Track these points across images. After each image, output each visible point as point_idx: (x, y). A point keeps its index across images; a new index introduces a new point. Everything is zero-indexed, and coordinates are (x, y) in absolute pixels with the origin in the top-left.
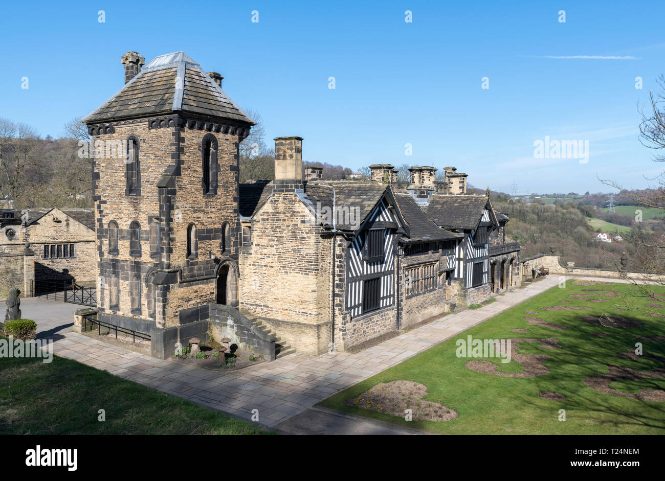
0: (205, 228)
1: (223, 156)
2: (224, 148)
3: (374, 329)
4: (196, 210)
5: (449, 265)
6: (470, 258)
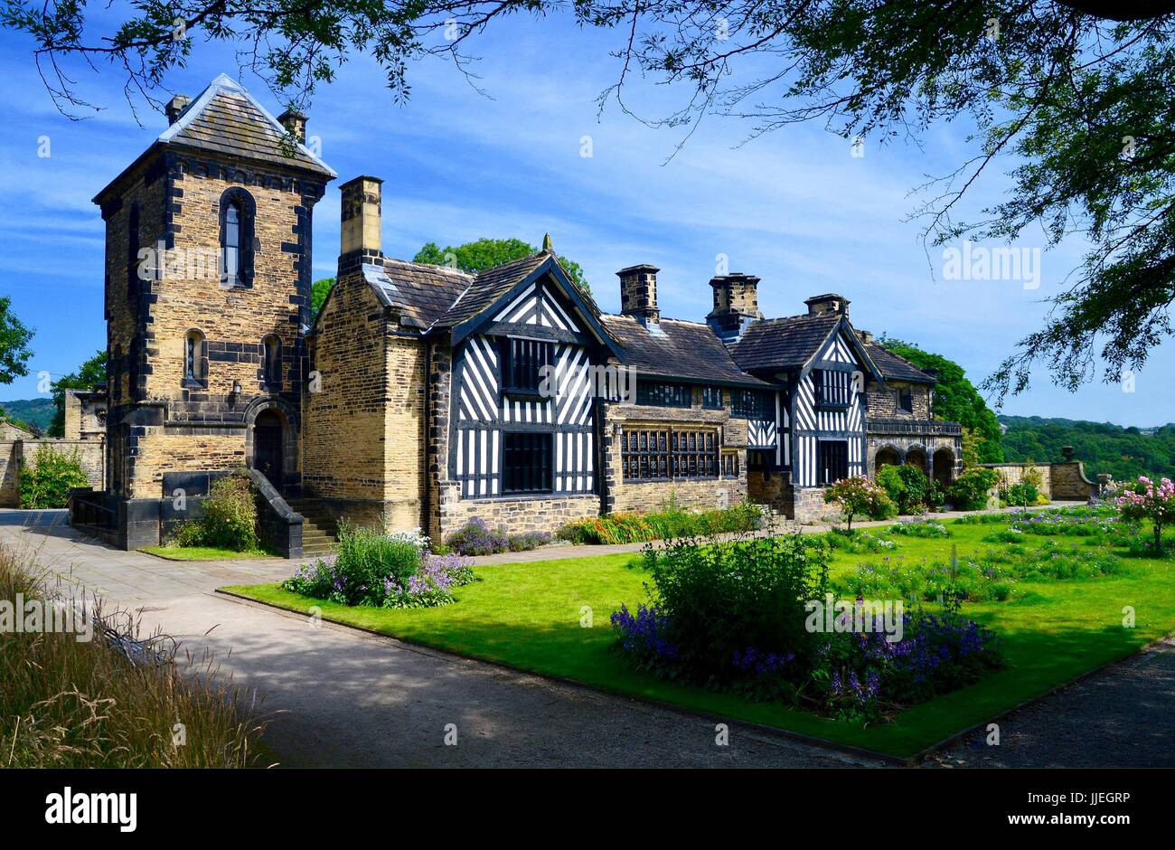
0: (225, 340)
1: (266, 225)
2: (267, 212)
3: (533, 526)
4: (205, 309)
5: (756, 438)
6: (805, 428)
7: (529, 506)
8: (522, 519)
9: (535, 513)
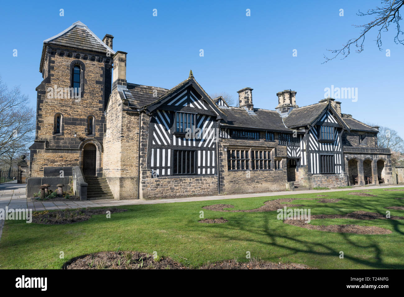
0: (72, 117)
1: (90, 74)
2: (90, 69)
3: (186, 188)
4: (64, 105)
5: (291, 154)
6: (313, 149)
7: (185, 180)
8: (181, 186)
9: (187, 183)
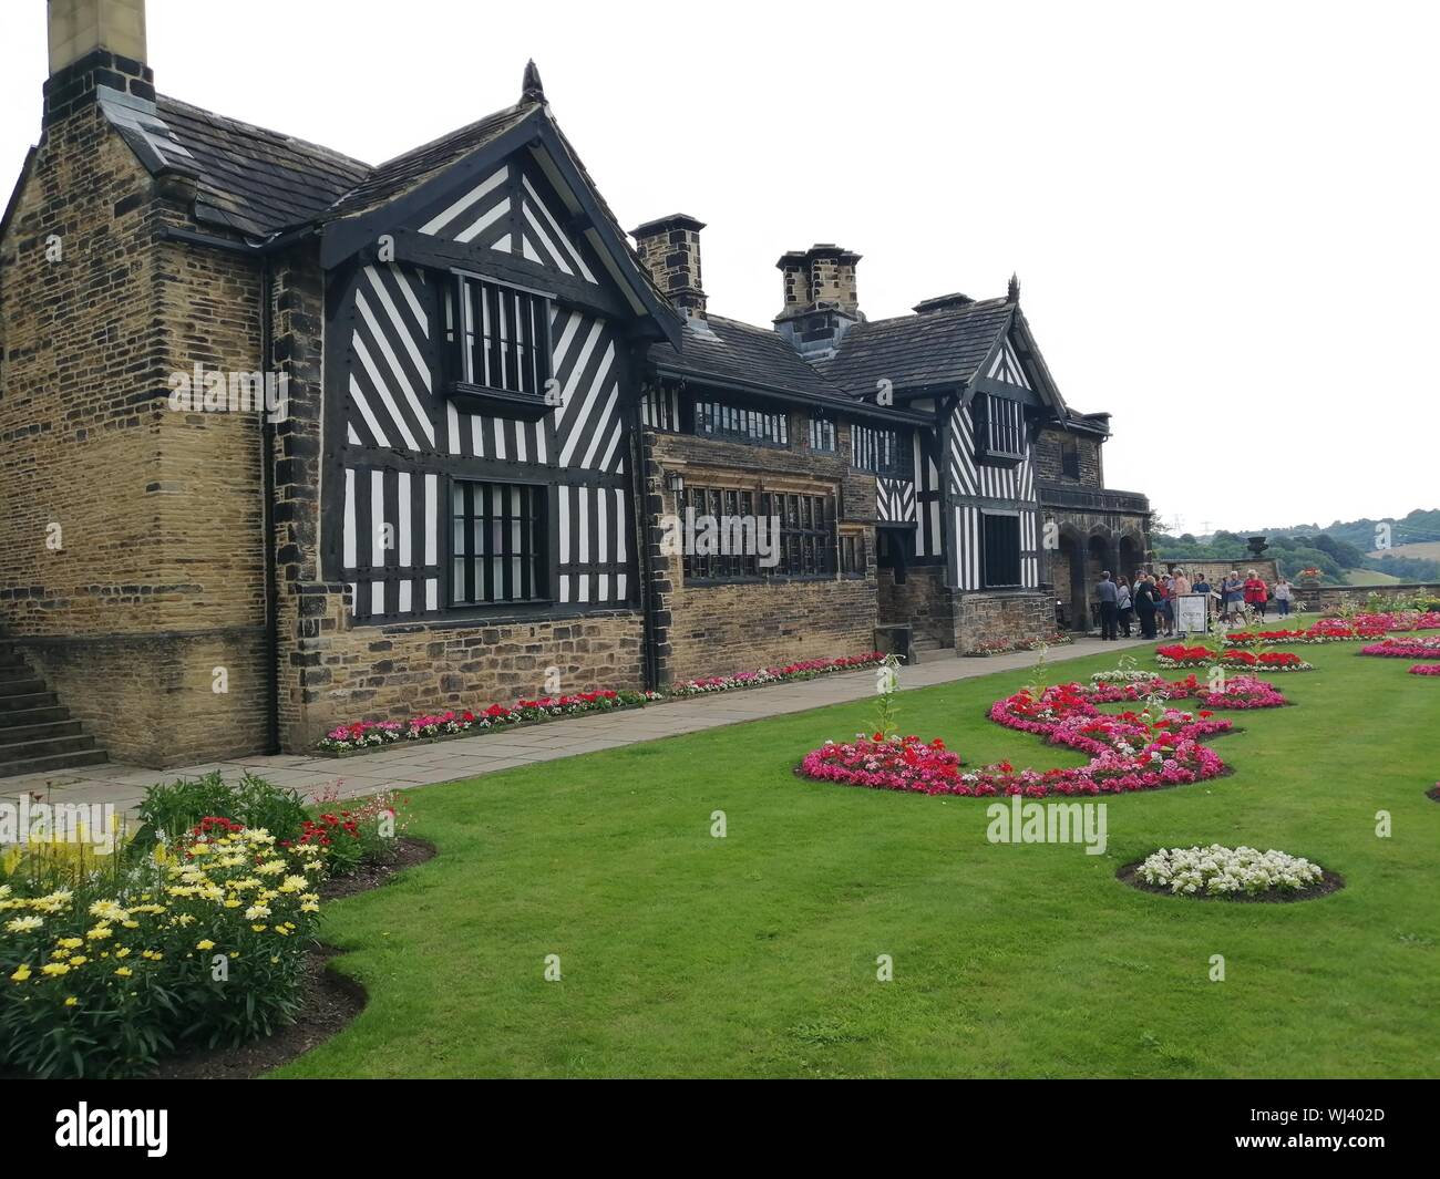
3: (515, 677)
5: (888, 508)
6: (963, 492)
7: (507, 633)
8: (493, 664)
9: (518, 648)
